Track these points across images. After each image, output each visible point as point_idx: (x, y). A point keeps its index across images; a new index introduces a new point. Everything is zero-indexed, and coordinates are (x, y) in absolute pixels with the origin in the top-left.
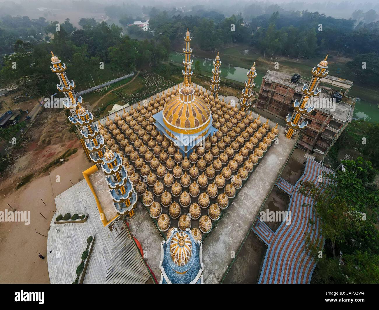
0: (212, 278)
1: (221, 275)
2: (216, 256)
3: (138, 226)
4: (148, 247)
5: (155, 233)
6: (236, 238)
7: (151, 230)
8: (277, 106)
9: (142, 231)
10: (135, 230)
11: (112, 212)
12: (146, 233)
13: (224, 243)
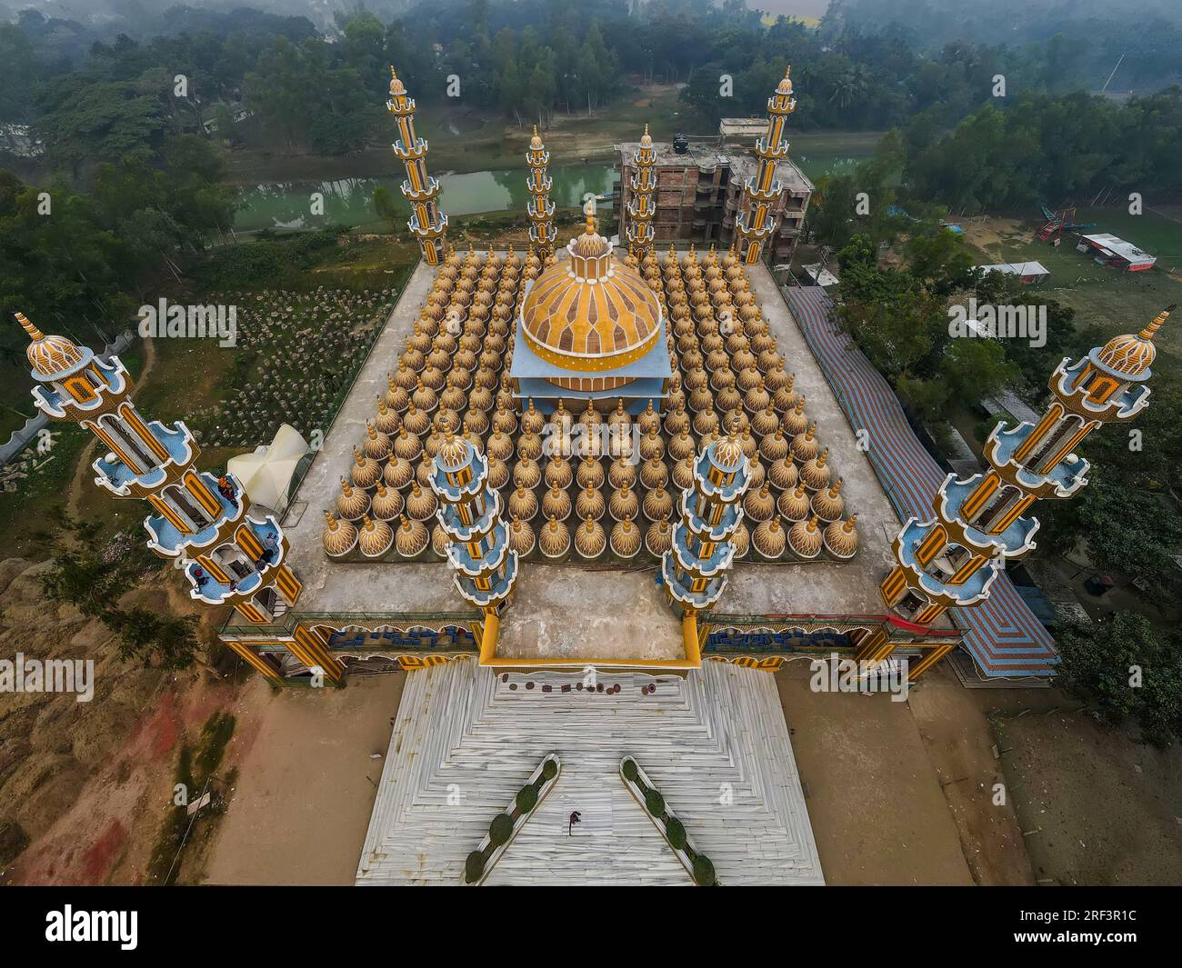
0: (890, 529)
1: (892, 513)
2: (864, 501)
3: (733, 599)
4: (787, 601)
5: (771, 572)
6: (855, 456)
7: (760, 577)
8: (670, 221)
9: (750, 595)
10: (739, 608)
11: (659, 640)
12: (760, 591)
13: (852, 476)
